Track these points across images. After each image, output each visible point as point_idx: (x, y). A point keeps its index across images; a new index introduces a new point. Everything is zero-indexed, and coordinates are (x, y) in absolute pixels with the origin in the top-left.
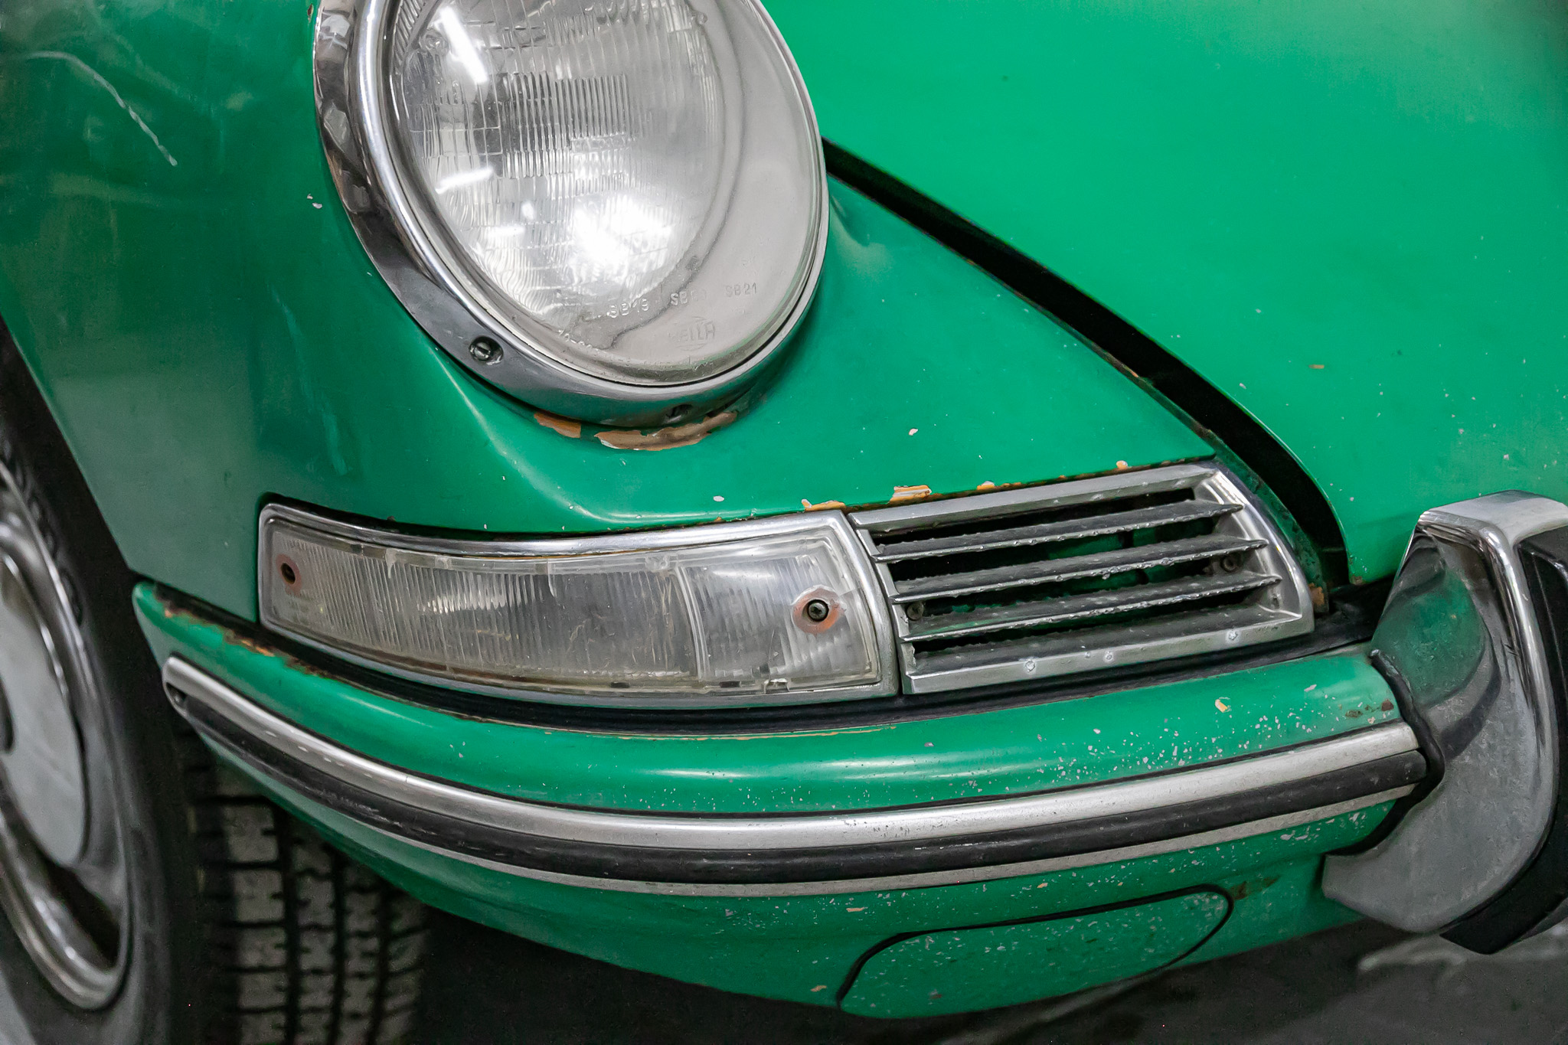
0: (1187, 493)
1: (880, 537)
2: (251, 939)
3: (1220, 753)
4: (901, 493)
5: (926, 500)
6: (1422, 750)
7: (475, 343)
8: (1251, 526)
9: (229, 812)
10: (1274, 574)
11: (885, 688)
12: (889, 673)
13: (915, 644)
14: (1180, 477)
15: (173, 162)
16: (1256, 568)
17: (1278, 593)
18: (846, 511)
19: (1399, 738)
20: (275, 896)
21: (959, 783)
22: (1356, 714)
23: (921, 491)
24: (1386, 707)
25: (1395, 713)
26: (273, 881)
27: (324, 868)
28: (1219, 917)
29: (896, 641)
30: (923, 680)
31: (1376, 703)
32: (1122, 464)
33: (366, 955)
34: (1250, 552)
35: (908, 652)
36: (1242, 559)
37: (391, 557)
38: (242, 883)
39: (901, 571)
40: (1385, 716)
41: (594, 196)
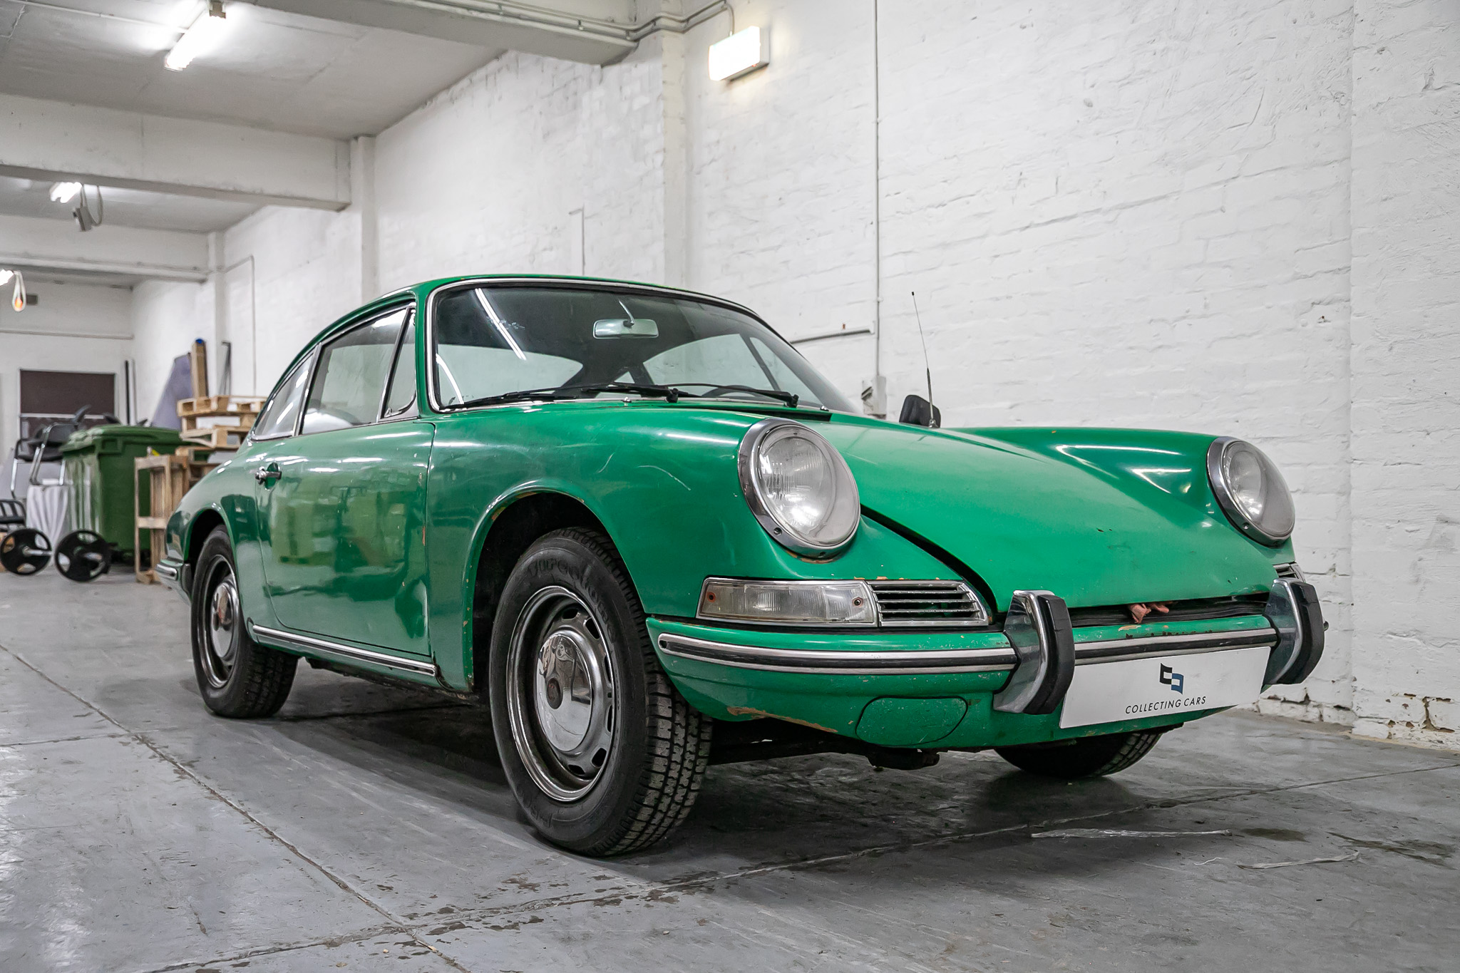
0: (955, 588)
1: (874, 588)
2: (660, 743)
3: (961, 648)
4: (879, 578)
5: (886, 580)
6: (1016, 655)
7: (775, 530)
8: (972, 595)
9: (659, 698)
10: (978, 609)
11: (874, 624)
12: (875, 620)
13: (883, 613)
14: (953, 584)
15: (689, 489)
16: (973, 608)
17: (979, 614)
18: (865, 580)
19: (1011, 651)
20: (669, 730)
21: (890, 648)
22: (998, 644)
23: (885, 578)
24: (1007, 643)
25: (1009, 645)
26: (669, 725)
27: (684, 724)
28: (965, 710)
29: (878, 613)
30: (884, 624)
31: (1004, 642)
32: (937, 578)
33: (690, 761)
34: (971, 603)
35: (880, 616)
36: (969, 604)
37: (746, 587)
38: (660, 722)
39: (880, 597)
40: (1007, 645)
41: (800, 504)
